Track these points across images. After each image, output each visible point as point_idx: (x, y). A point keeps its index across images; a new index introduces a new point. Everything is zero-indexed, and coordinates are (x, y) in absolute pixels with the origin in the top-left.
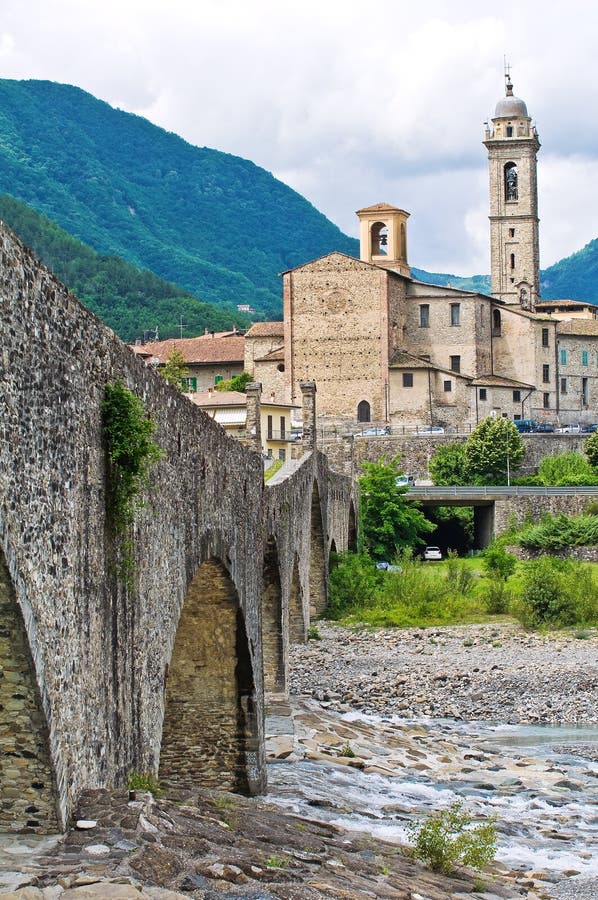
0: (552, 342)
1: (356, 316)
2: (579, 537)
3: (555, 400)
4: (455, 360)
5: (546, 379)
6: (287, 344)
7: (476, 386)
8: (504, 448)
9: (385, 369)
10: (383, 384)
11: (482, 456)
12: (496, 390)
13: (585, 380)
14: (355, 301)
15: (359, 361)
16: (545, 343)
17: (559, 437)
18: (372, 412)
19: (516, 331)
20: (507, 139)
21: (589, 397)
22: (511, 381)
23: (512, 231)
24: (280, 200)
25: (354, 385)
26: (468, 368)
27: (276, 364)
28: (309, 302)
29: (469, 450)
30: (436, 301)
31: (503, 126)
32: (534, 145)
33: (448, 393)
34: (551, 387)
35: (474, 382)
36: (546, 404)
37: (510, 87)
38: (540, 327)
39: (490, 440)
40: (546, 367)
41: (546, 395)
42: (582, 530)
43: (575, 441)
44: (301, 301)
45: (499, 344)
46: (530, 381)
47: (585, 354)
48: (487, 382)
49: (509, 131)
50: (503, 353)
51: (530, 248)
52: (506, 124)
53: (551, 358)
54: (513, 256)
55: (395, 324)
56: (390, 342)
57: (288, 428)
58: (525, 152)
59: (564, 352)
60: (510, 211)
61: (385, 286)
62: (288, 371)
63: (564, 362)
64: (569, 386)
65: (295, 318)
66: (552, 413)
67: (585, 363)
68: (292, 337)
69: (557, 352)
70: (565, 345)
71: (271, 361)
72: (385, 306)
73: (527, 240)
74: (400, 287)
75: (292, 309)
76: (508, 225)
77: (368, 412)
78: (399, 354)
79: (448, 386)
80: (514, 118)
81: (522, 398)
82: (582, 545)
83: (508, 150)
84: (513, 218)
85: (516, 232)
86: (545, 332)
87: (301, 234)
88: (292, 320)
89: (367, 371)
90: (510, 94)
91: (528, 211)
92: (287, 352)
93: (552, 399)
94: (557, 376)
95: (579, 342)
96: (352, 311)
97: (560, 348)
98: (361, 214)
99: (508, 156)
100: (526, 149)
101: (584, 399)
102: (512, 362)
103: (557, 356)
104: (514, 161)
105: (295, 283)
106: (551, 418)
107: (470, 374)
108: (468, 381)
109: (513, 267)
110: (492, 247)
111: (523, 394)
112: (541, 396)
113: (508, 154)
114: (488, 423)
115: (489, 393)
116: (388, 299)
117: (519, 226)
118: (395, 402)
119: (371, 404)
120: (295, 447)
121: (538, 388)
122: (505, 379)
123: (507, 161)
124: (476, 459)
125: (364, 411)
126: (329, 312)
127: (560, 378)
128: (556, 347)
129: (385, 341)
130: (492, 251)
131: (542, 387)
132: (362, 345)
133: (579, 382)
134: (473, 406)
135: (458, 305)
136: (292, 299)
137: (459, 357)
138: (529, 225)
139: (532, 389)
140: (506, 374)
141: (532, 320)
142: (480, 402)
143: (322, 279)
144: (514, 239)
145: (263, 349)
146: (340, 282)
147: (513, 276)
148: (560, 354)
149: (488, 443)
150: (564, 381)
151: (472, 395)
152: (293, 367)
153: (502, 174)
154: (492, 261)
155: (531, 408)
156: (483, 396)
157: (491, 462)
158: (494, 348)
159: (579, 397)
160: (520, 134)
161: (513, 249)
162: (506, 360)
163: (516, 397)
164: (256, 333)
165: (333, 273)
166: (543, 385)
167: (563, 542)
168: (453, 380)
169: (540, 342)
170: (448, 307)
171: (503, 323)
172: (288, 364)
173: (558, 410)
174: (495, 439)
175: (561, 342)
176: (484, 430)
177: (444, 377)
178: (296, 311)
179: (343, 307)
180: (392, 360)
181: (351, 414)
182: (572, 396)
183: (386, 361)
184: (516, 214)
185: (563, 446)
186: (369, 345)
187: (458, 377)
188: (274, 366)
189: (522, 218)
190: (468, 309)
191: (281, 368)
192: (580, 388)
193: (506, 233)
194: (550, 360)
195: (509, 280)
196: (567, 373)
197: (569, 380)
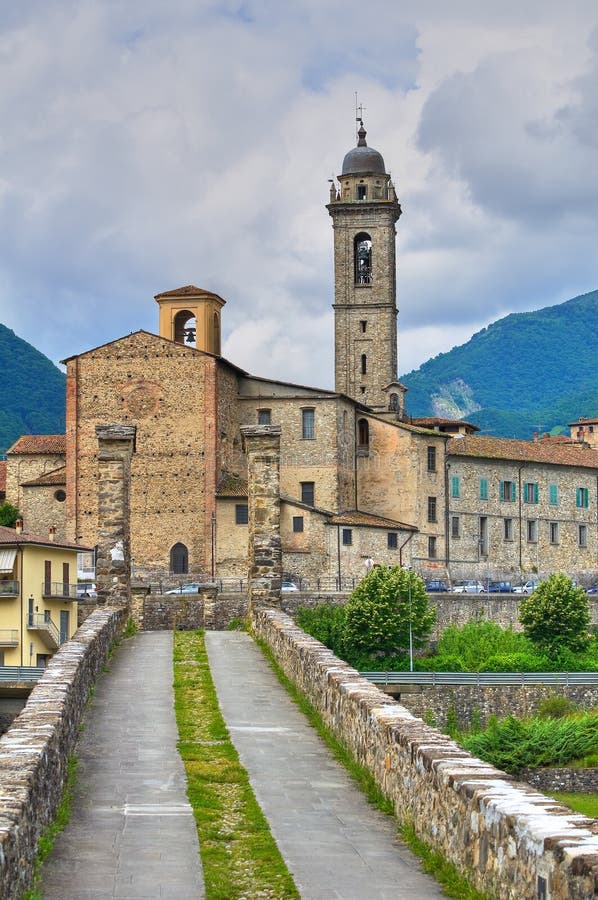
0: (440, 467)
1: (170, 422)
2: (542, 752)
3: (444, 547)
4: (308, 487)
5: (432, 518)
6: (71, 462)
7: (338, 524)
8: (404, 613)
9: (210, 498)
10: (208, 519)
11: (372, 625)
12: (365, 531)
13: (483, 520)
14: (169, 401)
15: (173, 487)
16: (431, 467)
17: (458, 599)
18: (191, 559)
19: (391, 449)
20: (358, 202)
21: (488, 544)
22: (384, 519)
23: (364, 324)
24: (21, 357)
25: (166, 521)
26: (325, 498)
27: (54, 490)
28: (102, 399)
29: (352, 616)
30: (280, 404)
31: (354, 184)
32: (394, 210)
33: (299, 536)
34: (439, 528)
35: (336, 519)
36: (432, 551)
37: (362, 134)
38: (424, 444)
39: (384, 600)
40: (432, 500)
41: (433, 539)
42: (545, 742)
43: (480, 604)
44: (90, 399)
45: (366, 467)
46: (410, 520)
47: (484, 484)
48: (351, 520)
49: (362, 191)
50: (373, 480)
51: (387, 346)
52: (358, 183)
53: (440, 488)
54: (364, 357)
55: (224, 435)
56: (218, 460)
57: (73, 581)
58: (382, 219)
59: (456, 481)
60: (361, 296)
61: (212, 380)
62: (70, 500)
63: (456, 495)
64: (462, 528)
65: (81, 423)
66: (440, 566)
67: (484, 497)
68: (77, 450)
69: (446, 479)
70: (459, 471)
71: (46, 485)
72: (212, 408)
73: (383, 337)
74: (230, 382)
75: (78, 410)
76: (357, 316)
77: (185, 559)
78: (229, 478)
79: (298, 524)
80: (369, 175)
81: (400, 544)
82: (547, 765)
83: (360, 217)
84: (365, 306)
85: (369, 326)
86: (432, 450)
87: (42, 393)
88: (78, 426)
89: (185, 501)
90: (362, 144)
91: (385, 298)
92: (71, 472)
93: (440, 544)
94: (447, 512)
95: (476, 467)
96: (164, 415)
97: (451, 473)
98: (161, 298)
99: (361, 224)
100: (384, 216)
101: (482, 547)
102: (384, 492)
103: (447, 486)
104: (367, 231)
105: (83, 374)
106: (439, 571)
107: (328, 509)
108: (328, 518)
109: (364, 372)
110: (336, 344)
111: (401, 538)
112: (425, 540)
113: (358, 224)
114: (381, 575)
115: (355, 535)
116: (216, 398)
117: (372, 317)
118: (224, 546)
119: (190, 548)
120: (82, 607)
121: (422, 530)
122: (375, 516)
123: (359, 231)
124: (363, 628)
125: (179, 557)
126: (131, 415)
127: (450, 517)
128: (446, 472)
129: (211, 458)
130: (337, 350)
131: (425, 527)
132: (177, 464)
133: (476, 521)
134: (334, 554)
135: (312, 410)
136: (78, 396)
137: (313, 483)
138: (387, 315)
139: (414, 531)
140: (375, 510)
141: (414, 434)
142: (344, 548)
143: (121, 369)
144: (366, 335)
145: (33, 470)
146: (147, 373)
147: (365, 383)
148: (451, 482)
149: (380, 605)
150: (456, 520)
151: (333, 537)
152: (78, 494)
153: (352, 249)
154: (337, 363)
155: (411, 559)
156: (347, 540)
157: (386, 633)
158: (359, 473)
159: (475, 543)
160: (376, 196)
161: (364, 348)
162: (376, 490)
163: (392, 542)
164: (22, 449)
165: (138, 360)
166: (428, 526)
167: (518, 762)
168: (307, 516)
169: (424, 465)
170: (298, 413)
171: (372, 438)
172: (70, 489)
173: (447, 561)
174: (392, 599)
175: (453, 466)
176: (375, 586)
177: (293, 512)
178: (84, 414)
179: (151, 408)
180: (220, 486)
181: (160, 563)
182: (465, 543)
183: (211, 487)
184: (369, 301)
185: (465, 611)
186: (189, 463)
187: (314, 511)
188: (50, 492)
189: (377, 306)
190: (326, 416)
191: (60, 496)
192: (477, 532)
193: (356, 328)
194: (438, 490)
195: (359, 389)
196: (461, 508)
197: (463, 519)
